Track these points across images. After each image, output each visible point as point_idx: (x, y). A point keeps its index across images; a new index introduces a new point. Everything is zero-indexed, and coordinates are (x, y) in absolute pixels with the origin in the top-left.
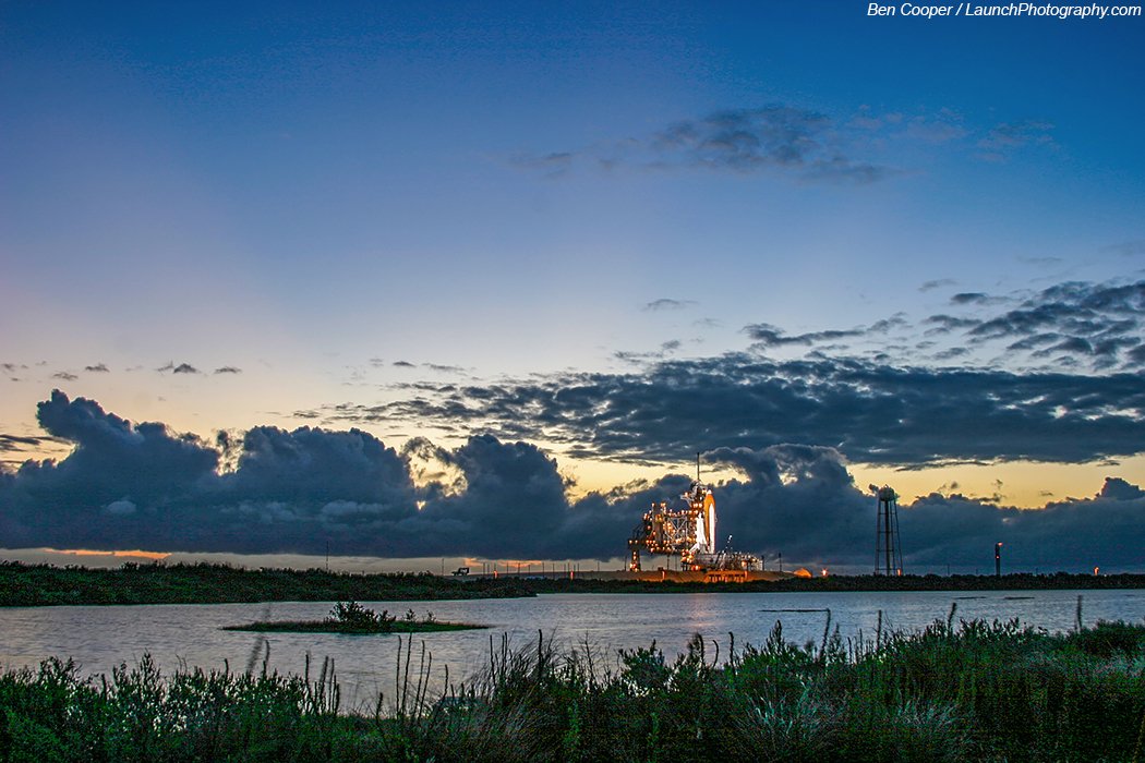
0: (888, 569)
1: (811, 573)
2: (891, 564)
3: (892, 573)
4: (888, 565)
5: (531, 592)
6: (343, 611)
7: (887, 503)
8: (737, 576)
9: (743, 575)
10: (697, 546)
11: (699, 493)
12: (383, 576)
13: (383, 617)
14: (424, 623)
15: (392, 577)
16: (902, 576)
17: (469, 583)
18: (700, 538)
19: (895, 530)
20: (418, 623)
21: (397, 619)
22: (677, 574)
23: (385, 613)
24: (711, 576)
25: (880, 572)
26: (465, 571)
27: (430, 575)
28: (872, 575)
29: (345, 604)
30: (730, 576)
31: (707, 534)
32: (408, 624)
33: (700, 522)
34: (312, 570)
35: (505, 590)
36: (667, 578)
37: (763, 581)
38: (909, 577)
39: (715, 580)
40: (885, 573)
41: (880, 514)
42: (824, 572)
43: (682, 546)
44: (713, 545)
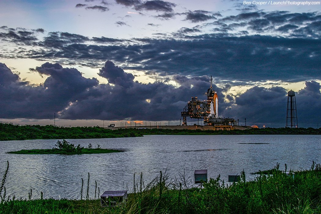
0: (292, 125)
1: (259, 126)
2: (293, 122)
3: (293, 127)
4: (292, 123)
5: (141, 135)
6: (61, 145)
7: (291, 98)
8: (227, 128)
9: (230, 128)
10: (210, 115)
11: (211, 93)
12: (78, 128)
13: (78, 147)
14: (96, 149)
15: (82, 129)
16: (297, 128)
17: (115, 131)
18: (212, 112)
19: (295, 109)
20: (94, 149)
21: (84, 148)
22: (202, 126)
23: (79, 145)
24: (216, 127)
25: (288, 126)
26: (113, 125)
27: (98, 127)
28: (285, 128)
29: (61, 141)
30: (224, 128)
31: (215, 110)
32: (89, 150)
33: (212, 105)
34: (48, 125)
35: (130, 134)
36: (198, 129)
37: (238, 130)
38: (300, 129)
39: (218, 129)
40: (290, 127)
41: (288, 102)
42: (264, 126)
43: (204, 115)
44: (217, 115)
